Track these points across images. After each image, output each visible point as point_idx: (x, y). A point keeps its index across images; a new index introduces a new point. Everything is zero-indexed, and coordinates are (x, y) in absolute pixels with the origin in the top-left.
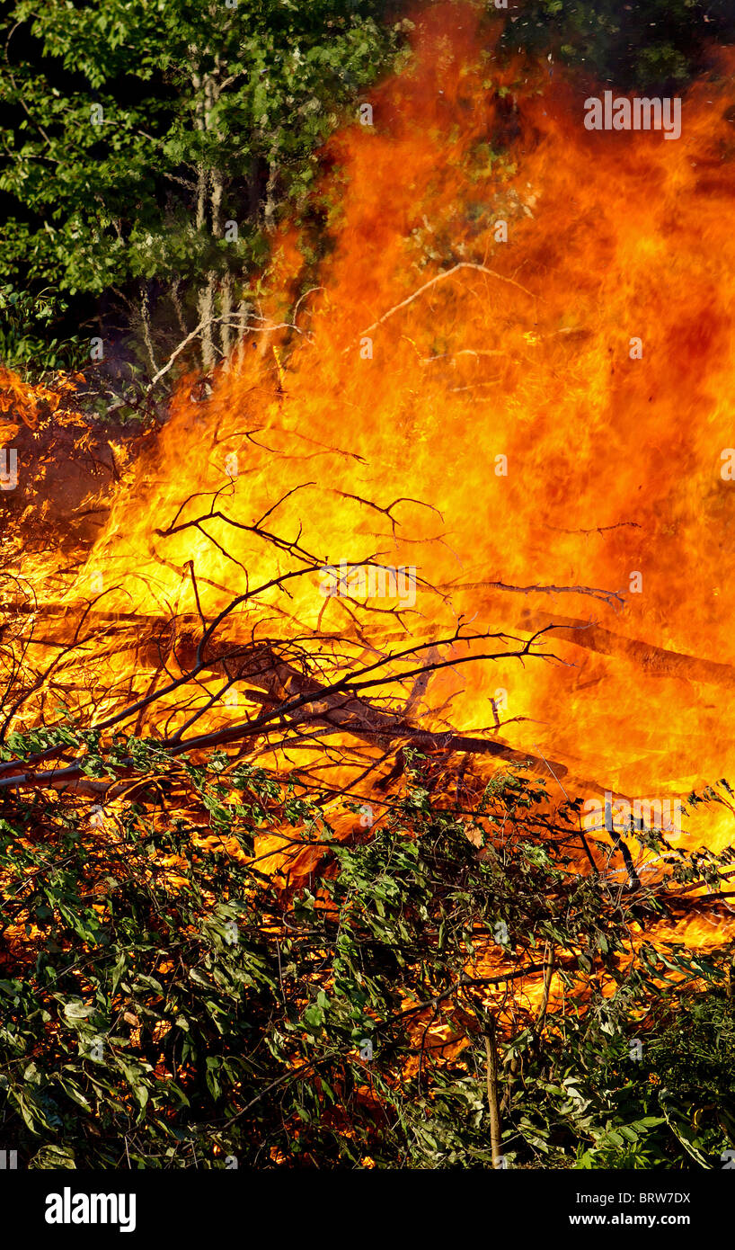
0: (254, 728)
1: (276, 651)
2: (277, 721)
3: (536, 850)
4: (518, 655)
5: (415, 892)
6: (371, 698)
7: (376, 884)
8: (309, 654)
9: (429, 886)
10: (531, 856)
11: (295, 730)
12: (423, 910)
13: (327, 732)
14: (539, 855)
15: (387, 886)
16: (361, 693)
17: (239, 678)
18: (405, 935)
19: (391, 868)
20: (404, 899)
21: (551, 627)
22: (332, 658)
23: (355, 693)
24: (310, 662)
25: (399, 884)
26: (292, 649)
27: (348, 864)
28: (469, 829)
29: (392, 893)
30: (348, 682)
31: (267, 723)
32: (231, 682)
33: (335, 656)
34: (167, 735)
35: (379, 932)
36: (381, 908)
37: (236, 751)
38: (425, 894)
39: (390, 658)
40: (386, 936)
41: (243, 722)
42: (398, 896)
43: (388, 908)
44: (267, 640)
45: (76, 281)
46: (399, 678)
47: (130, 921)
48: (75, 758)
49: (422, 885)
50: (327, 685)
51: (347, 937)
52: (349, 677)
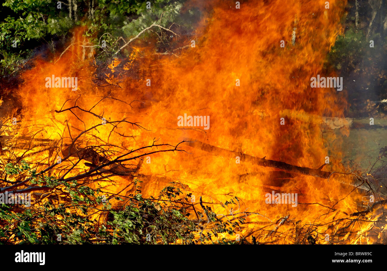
0: (88, 175)
1: (94, 150)
2: (95, 172)
3: (177, 212)
4: (173, 150)
5: (138, 225)
6: (125, 165)
7: (125, 223)
8: (106, 151)
9: (142, 223)
10: (175, 214)
11: (101, 175)
12: (141, 231)
13: (111, 176)
14: (178, 213)
15: (129, 223)
16: (122, 163)
17: (83, 158)
18: (135, 239)
19: (130, 217)
20: (134, 228)
21: (184, 141)
22: (113, 152)
23: (120, 163)
24: (106, 153)
25: (133, 222)
26: (100, 149)
27: (116, 216)
28: (156, 205)
29: (130, 225)
30: (118, 160)
31: (92, 173)
32: (80, 160)
33: (114, 151)
34: (59, 177)
35: (127, 239)
36: (127, 231)
37: (82, 182)
38: (141, 226)
39: (132, 152)
40: (129, 240)
41: (84, 173)
42: (132, 227)
43: (130, 230)
44: (92, 146)
45: (30, 35)
46: (135, 158)
47: (46, 237)
48: (29, 185)
49: (140, 223)
50: (112, 160)
51: (116, 240)
52: (118, 158)
